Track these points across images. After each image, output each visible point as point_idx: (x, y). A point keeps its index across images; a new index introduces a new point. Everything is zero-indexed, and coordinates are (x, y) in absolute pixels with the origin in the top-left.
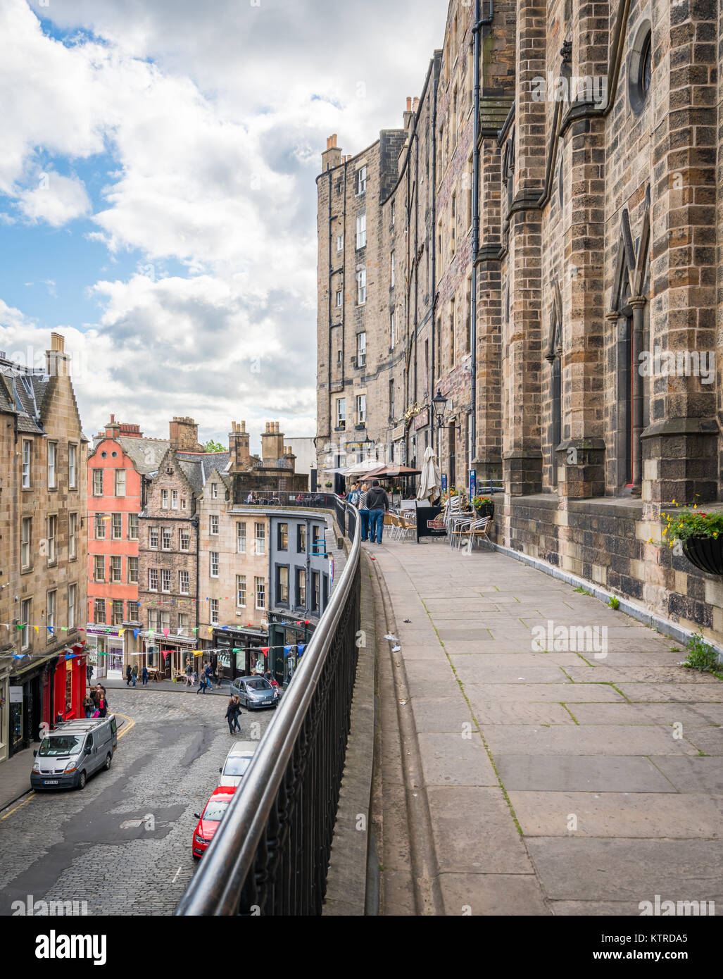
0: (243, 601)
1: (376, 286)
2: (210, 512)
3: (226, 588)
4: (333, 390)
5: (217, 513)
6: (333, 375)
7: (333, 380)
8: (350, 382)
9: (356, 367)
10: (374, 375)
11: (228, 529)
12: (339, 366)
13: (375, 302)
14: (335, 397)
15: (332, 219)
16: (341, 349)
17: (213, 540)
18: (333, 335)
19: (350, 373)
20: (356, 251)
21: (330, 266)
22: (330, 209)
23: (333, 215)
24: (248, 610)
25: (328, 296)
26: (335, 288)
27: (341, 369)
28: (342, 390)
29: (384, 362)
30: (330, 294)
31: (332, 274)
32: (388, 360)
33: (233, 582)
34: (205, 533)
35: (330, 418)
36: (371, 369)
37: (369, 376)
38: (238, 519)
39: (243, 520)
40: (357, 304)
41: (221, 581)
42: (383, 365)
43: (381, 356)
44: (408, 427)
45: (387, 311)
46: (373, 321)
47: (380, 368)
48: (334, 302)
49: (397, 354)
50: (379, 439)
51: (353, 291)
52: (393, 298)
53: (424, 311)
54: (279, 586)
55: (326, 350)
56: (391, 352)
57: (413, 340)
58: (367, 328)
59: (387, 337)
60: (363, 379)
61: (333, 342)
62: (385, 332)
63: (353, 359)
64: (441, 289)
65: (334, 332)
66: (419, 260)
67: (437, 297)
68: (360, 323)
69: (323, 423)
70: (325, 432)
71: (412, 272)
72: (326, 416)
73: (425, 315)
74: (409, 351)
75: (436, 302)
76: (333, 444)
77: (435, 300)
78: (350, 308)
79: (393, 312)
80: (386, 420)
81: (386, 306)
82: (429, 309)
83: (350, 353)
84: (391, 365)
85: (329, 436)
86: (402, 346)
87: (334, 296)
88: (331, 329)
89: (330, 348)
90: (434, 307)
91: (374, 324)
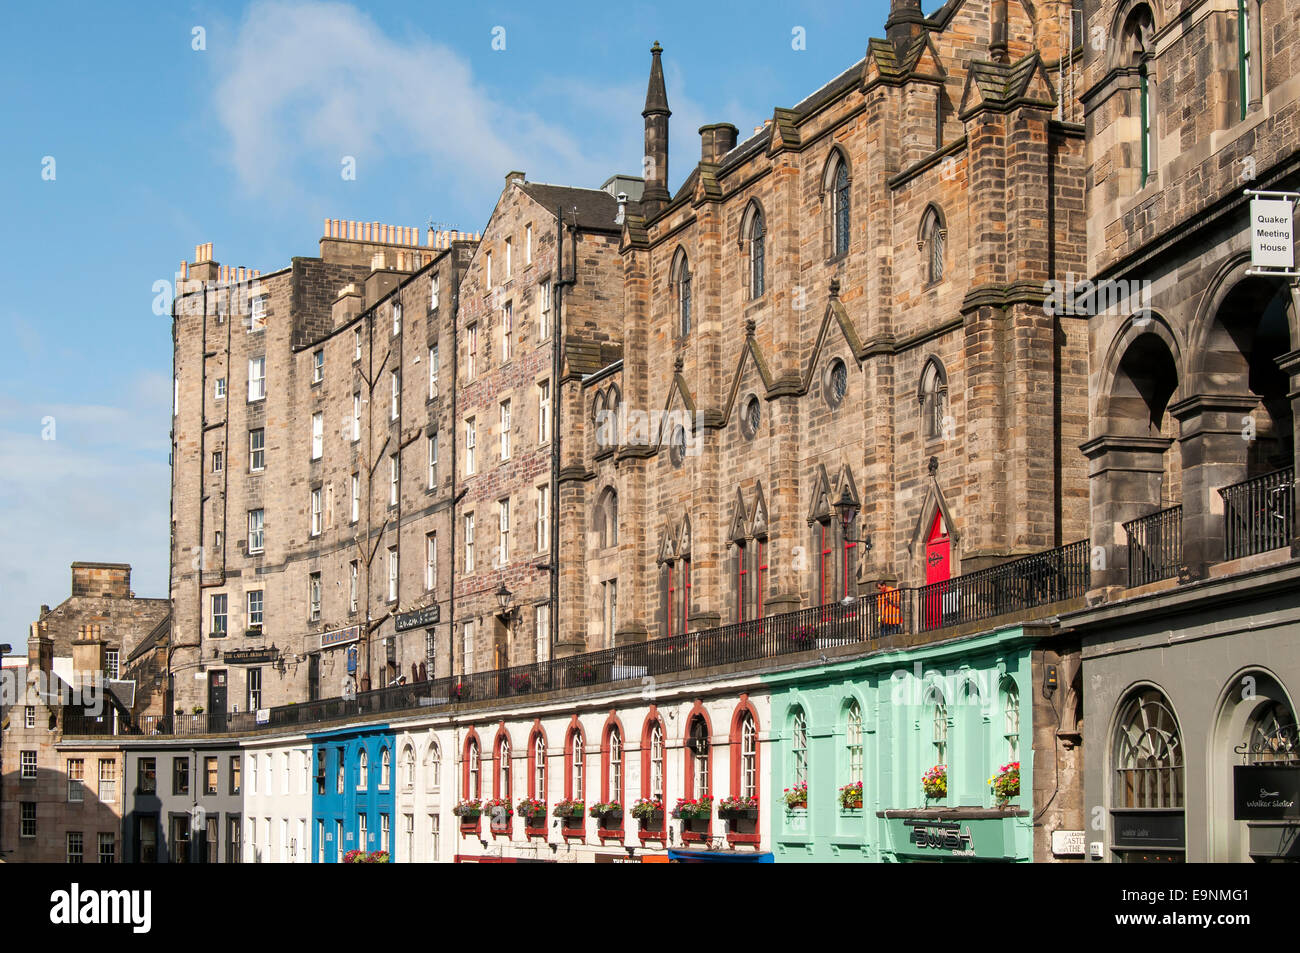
1: (283, 453)
2: (22, 747)
3: (49, 851)
4: (206, 582)
5: (34, 748)
6: (205, 564)
7: (205, 569)
8: (237, 574)
9: (247, 554)
10: (279, 566)
11: (54, 768)
12: (216, 552)
13: (283, 473)
14: (208, 593)
15: (206, 356)
16: (220, 528)
17: (25, 785)
18: (205, 510)
19: (235, 561)
20: (248, 404)
21: (203, 418)
22: (204, 342)
23: (207, 351)
25: (198, 456)
26: (210, 447)
27: (220, 556)
28: (222, 585)
29: (299, 550)
30: (203, 455)
31: (206, 428)
32: (307, 548)
33: (61, 840)
34: (12, 776)
35: (201, 621)
36: (274, 556)
37: (269, 568)
38: (71, 755)
39: (79, 756)
40: (248, 472)
41: (40, 840)
42: (297, 554)
43: (292, 542)
44: (371, 628)
45: (304, 486)
46: (276, 496)
47: (290, 558)
48: (208, 465)
49: (328, 541)
50: (288, 648)
51: (242, 455)
52: (319, 472)
53: (423, 501)
54: (137, 842)
55: (194, 528)
56: (312, 538)
57: (386, 529)
58: (266, 504)
59: (303, 518)
60: (258, 571)
61: (205, 519)
62: (301, 512)
63: (241, 543)
64: (472, 485)
65: (208, 505)
66: (408, 443)
67: (464, 493)
68: (253, 496)
69: (187, 627)
70: (192, 639)
71: (383, 452)
72: (193, 617)
73: (426, 506)
74: (375, 541)
75: (461, 496)
76: (205, 655)
77: (457, 495)
78: (236, 477)
79: (317, 488)
80: (303, 623)
81: (302, 480)
82: (438, 501)
83: (235, 533)
84: (313, 554)
85: (198, 645)
86: (345, 533)
87: (209, 458)
88: (203, 500)
89: (202, 526)
90: (455, 501)
91: (280, 500)
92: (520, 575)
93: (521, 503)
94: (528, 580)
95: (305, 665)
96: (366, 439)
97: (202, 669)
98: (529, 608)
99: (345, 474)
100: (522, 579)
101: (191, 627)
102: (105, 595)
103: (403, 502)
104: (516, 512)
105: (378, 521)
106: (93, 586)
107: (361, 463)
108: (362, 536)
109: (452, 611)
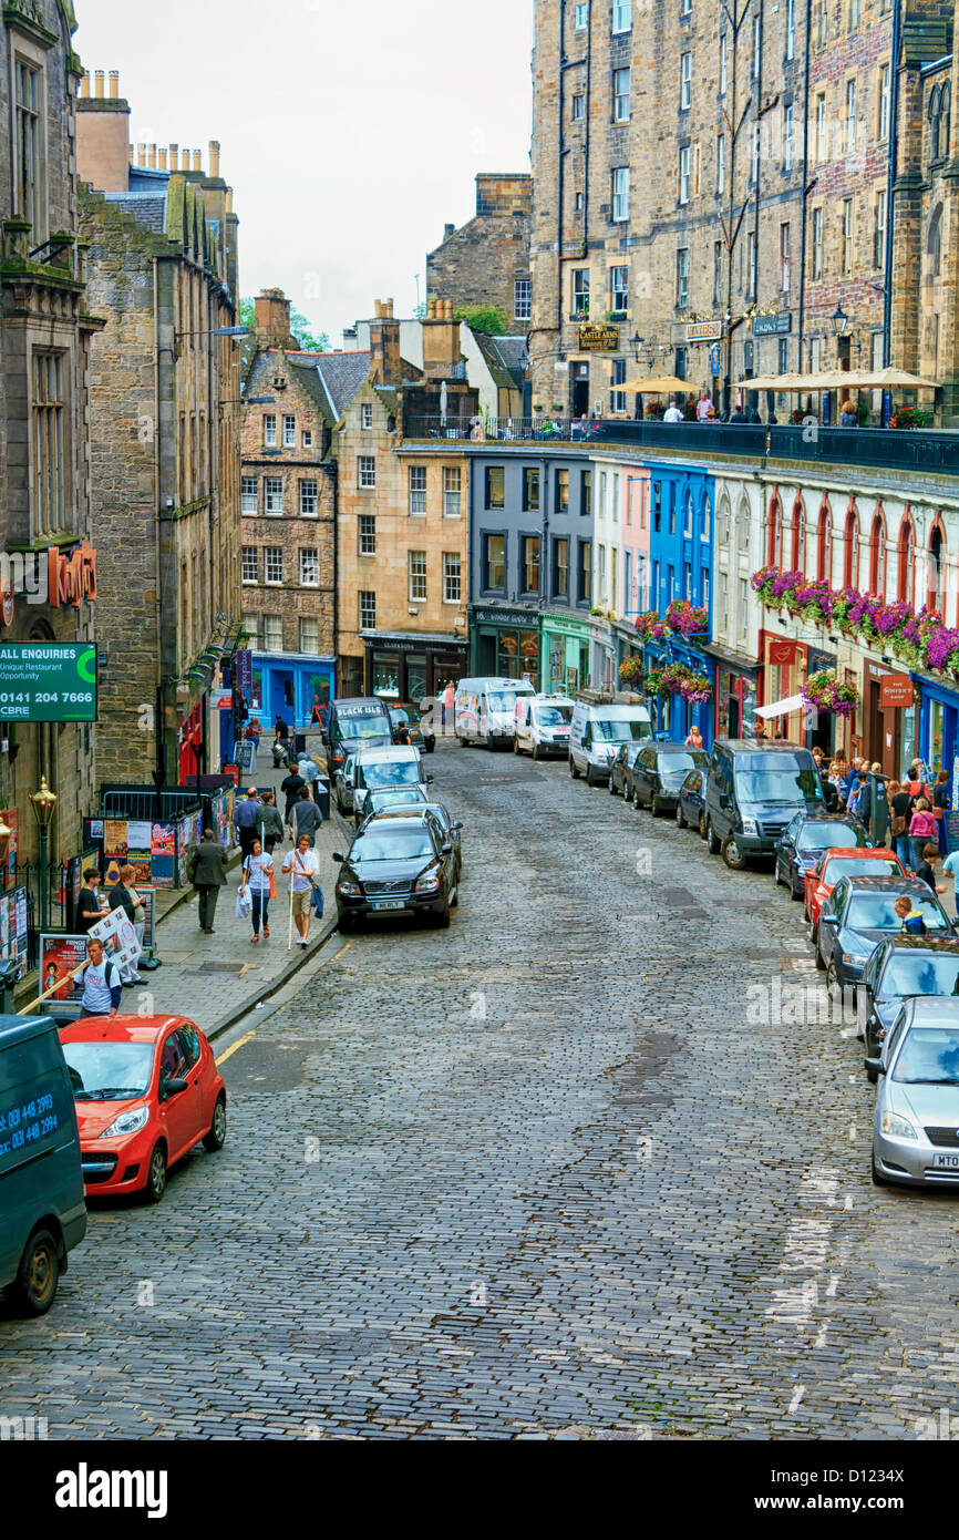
0: (421, 592)
1: (650, 100)
2: (358, 451)
3: (390, 572)
4: (566, 254)
5: (373, 452)
6: (565, 231)
7: (566, 238)
8: (600, 245)
9: (611, 222)
10: (645, 238)
11: (393, 479)
12: (577, 218)
13: (650, 124)
14: (569, 267)
16: (581, 189)
17: (364, 497)
18: (566, 167)
19: (598, 230)
20: (612, 38)
21: (562, 53)
24: (429, 605)
25: (557, 100)
26: (570, 91)
27: (581, 223)
28: (585, 257)
29: (666, 220)
30: (562, 100)
31: (565, 66)
32: (675, 218)
33: (403, 563)
34: (349, 485)
35: (561, 301)
36: (641, 226)
37: (635, 238)
38: (412, 462)
39: (421, 463)
40: (613, 122)
41: (381, 562)
42: (664, 224)
43: (660, 209)
44: (733, 327)
45: (672, 142)
46: (643, 152)
47: (657, 229)
48: (568, 112)
49: (696, 213)
50: (655, 338)
51: (606, 100)
52: (687, 126)
53: (779, 184)
54: (486, 565)
55: (553, 189)
56: (680, 206)
57: (747, 211)
58: (633, 162)
59: (672, 182)
60: (623, 241)
61: (565, 177)
62: (669, 174)
63: (604, 208)
64: (821, 175)
65: (568, 161)
66: (767, 110)
67: (814, 183)
68: (617, 151)
69: (546, 308)
70: (551, 322)
71: (745, 114)
72: (553, 295)
73: (782, 191)
74: (736, 222)
75: (811, 187)
76: (565, 342)
77: (808, 184)
78: (599, 126)
79: (684, 144)
80: (670, 308)
81: (669, 134)
82: (792, 186)
83: (598, 197)
84: (680, 225)
85: (559, 329)
86: (711, 206)
87: (569, 103)
88: (563, 155)
89: (562, 186)
90: (806, 191)
91: (646, 157)
92: (860, 293)
93: (863, 207)
94: (866, 301)
95: (672, 358)
96: (730, 94)
97: (562, 358)
98: (866, 335)
99: (711, 133)
100: (862, 298)
101: (551, 307)
102: (516, 213)
103: (762, 179)
104: (858, 217)
105: (740, 198)
106: (501, 202)
107: (725, 124)
108: (726, 213)
109: (801, 322)
